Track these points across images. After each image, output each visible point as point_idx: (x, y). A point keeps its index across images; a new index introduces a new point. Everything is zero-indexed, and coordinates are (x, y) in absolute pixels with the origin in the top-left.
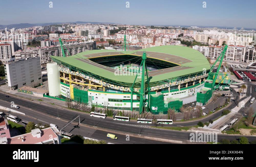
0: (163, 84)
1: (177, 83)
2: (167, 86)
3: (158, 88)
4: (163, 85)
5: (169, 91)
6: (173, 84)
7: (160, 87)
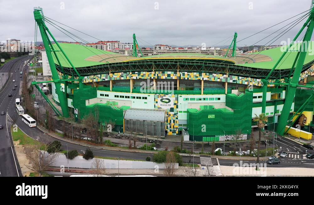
0: (99, 74)
1: (123, 77)
2: (104, 78)
3: (91, 79)
4: (99, 76)
5: (111, 90)
6: (116, 75)
7: (94, 79)
